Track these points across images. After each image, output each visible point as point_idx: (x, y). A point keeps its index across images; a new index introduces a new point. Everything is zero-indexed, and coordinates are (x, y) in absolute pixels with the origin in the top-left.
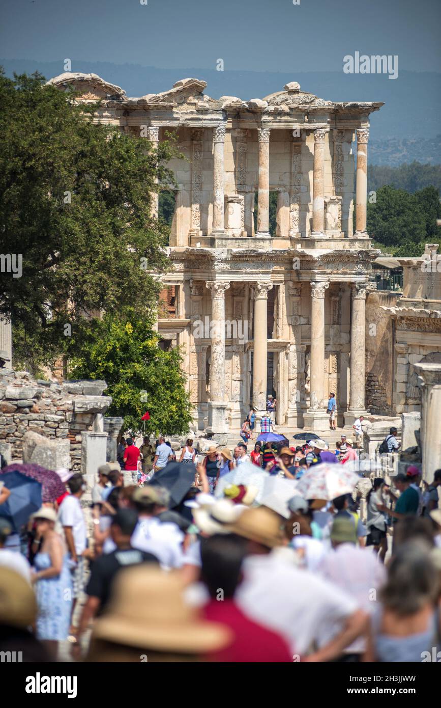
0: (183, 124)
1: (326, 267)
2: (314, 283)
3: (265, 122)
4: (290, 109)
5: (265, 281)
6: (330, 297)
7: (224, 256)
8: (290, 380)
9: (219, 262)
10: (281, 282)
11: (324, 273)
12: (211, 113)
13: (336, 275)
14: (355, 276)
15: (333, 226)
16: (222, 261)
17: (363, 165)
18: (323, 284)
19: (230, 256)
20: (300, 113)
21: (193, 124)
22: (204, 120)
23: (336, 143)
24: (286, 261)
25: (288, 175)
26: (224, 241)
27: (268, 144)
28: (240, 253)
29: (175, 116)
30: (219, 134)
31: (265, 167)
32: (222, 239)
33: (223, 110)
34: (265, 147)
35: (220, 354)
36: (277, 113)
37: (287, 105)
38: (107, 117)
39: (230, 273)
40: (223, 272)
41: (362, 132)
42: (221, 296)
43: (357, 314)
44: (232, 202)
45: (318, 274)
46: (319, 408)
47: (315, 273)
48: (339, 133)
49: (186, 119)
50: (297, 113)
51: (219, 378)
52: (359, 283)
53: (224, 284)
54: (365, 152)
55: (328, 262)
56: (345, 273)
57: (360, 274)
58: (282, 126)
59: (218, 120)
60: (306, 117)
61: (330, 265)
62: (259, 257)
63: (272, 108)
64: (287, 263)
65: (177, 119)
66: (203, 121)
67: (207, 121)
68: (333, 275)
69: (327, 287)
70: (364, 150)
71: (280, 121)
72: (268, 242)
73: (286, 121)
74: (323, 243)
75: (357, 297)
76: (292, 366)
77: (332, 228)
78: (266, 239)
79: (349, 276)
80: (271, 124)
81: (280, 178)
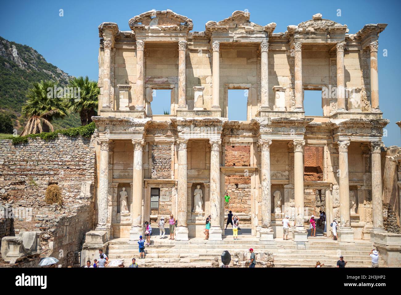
0: (237, 41)
1: (347, 131)
2: (339, 142)
3: (297, 39)
4: (315, 30)
5: (299, 140)
6: (363, 154)
7: (266, 122)
8: (334, 208)
9: (263, 127)
10: (325, 144)
11: (346, 135)
12: (256, 33)
13: (355, 137)
14: (371, 137)
15: (357, 106)
16: (265, 126)
17: (374, 65)
18: (345, 142)
19: (270, 123)
20: (324, 33)
21: (243, 41)
22: (252, 37)
23: (362, 59)
24: (327, 131)
25: (328, 78)
26: (267, 113)
27: (300, 53)
28: (276, 120)
29: (230, 35)
30: (264, 46)
31: (298, 67)
32: (265, 112)
33: (265, 31)
34: (298, 54)
35: (266, 187)
36: (306, 33)
37: (313, 27)
38: (181, 37)
39: (272, 134)
40: (266, 133)
41: (372, 45)
42: (266, 149)
43: (374, 163)
44: (278, 91)
45: (341, 135)
46: (345, 226)
47: (338, 135)
48: (364, 52)
49: (238, 37)
50: (321, 33)
51: (266, 203)
52: (374, 142)
53: (268, 141)
54: (375, 57)
55: (348, 128)
56: (362, 136)
57: (374, 136)
58: (310, 41)
59: (262, 37)
60: (328, 36)
61: (350, 130)
62: (293, 123)
63: (301, 29)
64: (328, 132)
65: (232, 37)
66: (251, 39)
67: (253, 39)
68: (353, 137)
69: (348, 145)
70: (374, 56)
71: (308, 38)
72: (300, 114)
73: (312, 38)
74: (344, 115)
75: (374, 152)
76: (335, 199)
77: (355, 108)
78: (299, 112)
79: (366, 137)
80: (302, 40)
81: (322, 80)
